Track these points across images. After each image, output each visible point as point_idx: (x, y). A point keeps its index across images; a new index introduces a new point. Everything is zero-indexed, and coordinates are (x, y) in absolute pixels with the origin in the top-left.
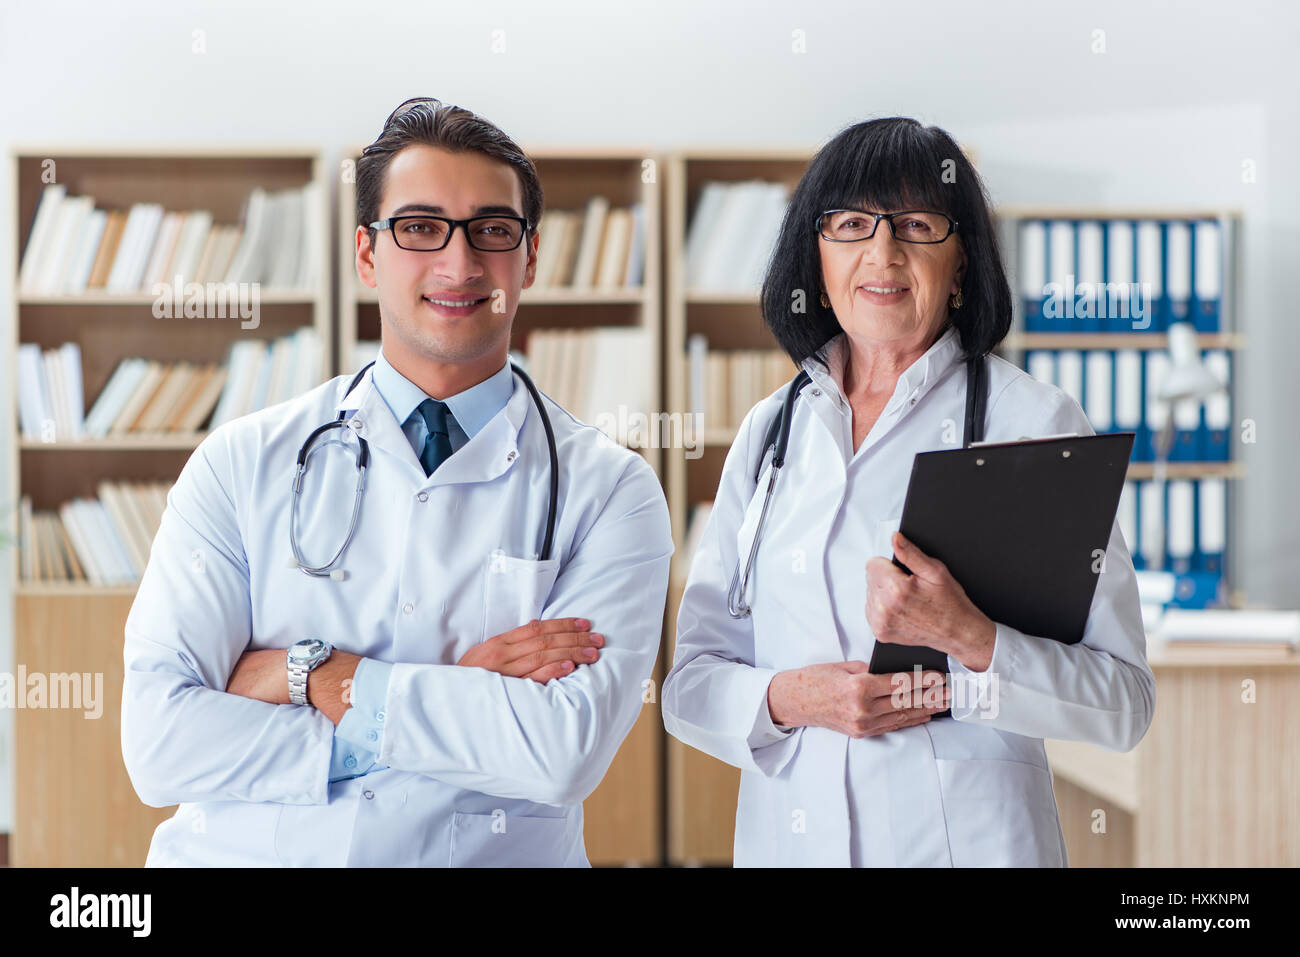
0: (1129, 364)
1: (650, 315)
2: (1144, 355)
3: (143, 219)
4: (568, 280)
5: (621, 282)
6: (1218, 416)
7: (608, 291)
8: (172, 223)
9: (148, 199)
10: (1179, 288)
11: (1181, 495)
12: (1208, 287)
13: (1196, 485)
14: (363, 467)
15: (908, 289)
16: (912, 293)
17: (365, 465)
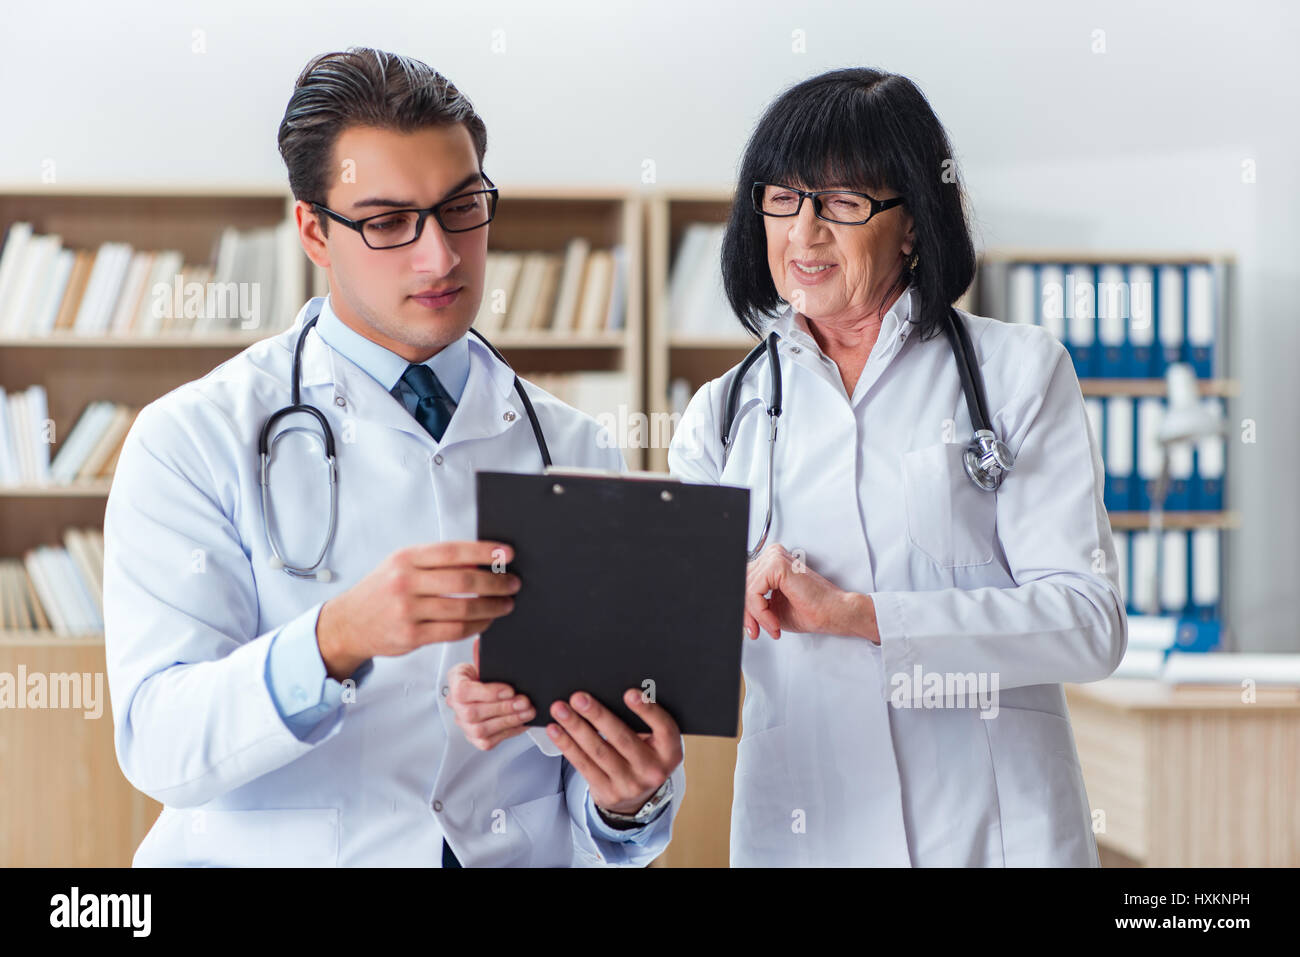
0: (1120, 411)
1: (632, 359)
2: (1136, 402)
3: (112, 259)
4: (548, 323)
5: (602, 326)
6: (1211, 465)
7: (588, 335)
8: (142, 264)
9: (116, 239)
10: (1171, 334)
11: (1175, 544)
12: (1201, 332)
13: (1189, 535)
14: (332, 457)
15: (836, 265)
16: (840, 269)
17: (334, 454)
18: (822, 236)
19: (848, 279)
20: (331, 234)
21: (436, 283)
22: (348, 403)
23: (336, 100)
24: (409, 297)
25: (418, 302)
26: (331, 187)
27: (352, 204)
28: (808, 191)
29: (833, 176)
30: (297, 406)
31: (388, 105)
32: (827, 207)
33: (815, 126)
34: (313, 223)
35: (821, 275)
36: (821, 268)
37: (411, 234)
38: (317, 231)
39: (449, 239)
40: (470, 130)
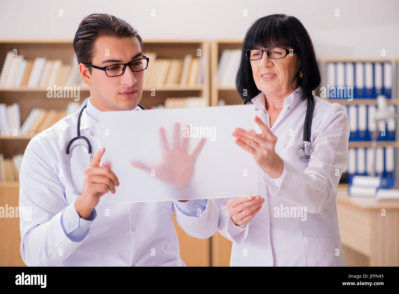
0: (362, 110)
1: (206, 94)
2: (367, 106)
3: (39, 63)
4: (179, 82)
5: (196, 83)
6: (391, 126)
7: (192, 86)
8: (49, 64)
9: (41, 56)
10: (378, 85)
11: (380, 152)
12: (388, 84)
13: (385, 149)
14: (90, 153)
15: (276, 75)
16: (277, 76)
17: (91, 152)
18: (270, 64)
19: (280, 79)
20: (93, 73)
21: (129, 88)
22: (94, 135)
23: (96, 28)
24: (120, 93)
25: (123, 95)
26: (94, 57)
27: (101, 62)
28: (264, 49)
29: (273, 44)
30: (79, 137)
31: (114, 30)
32: (271, 55)
33: (265, 27)
34: (86, 71)
35: (271, 78)
36: (271, 75)
37: (121, 72)
38: (88, 73)
39: (133, 74)
40: (138, 39)
